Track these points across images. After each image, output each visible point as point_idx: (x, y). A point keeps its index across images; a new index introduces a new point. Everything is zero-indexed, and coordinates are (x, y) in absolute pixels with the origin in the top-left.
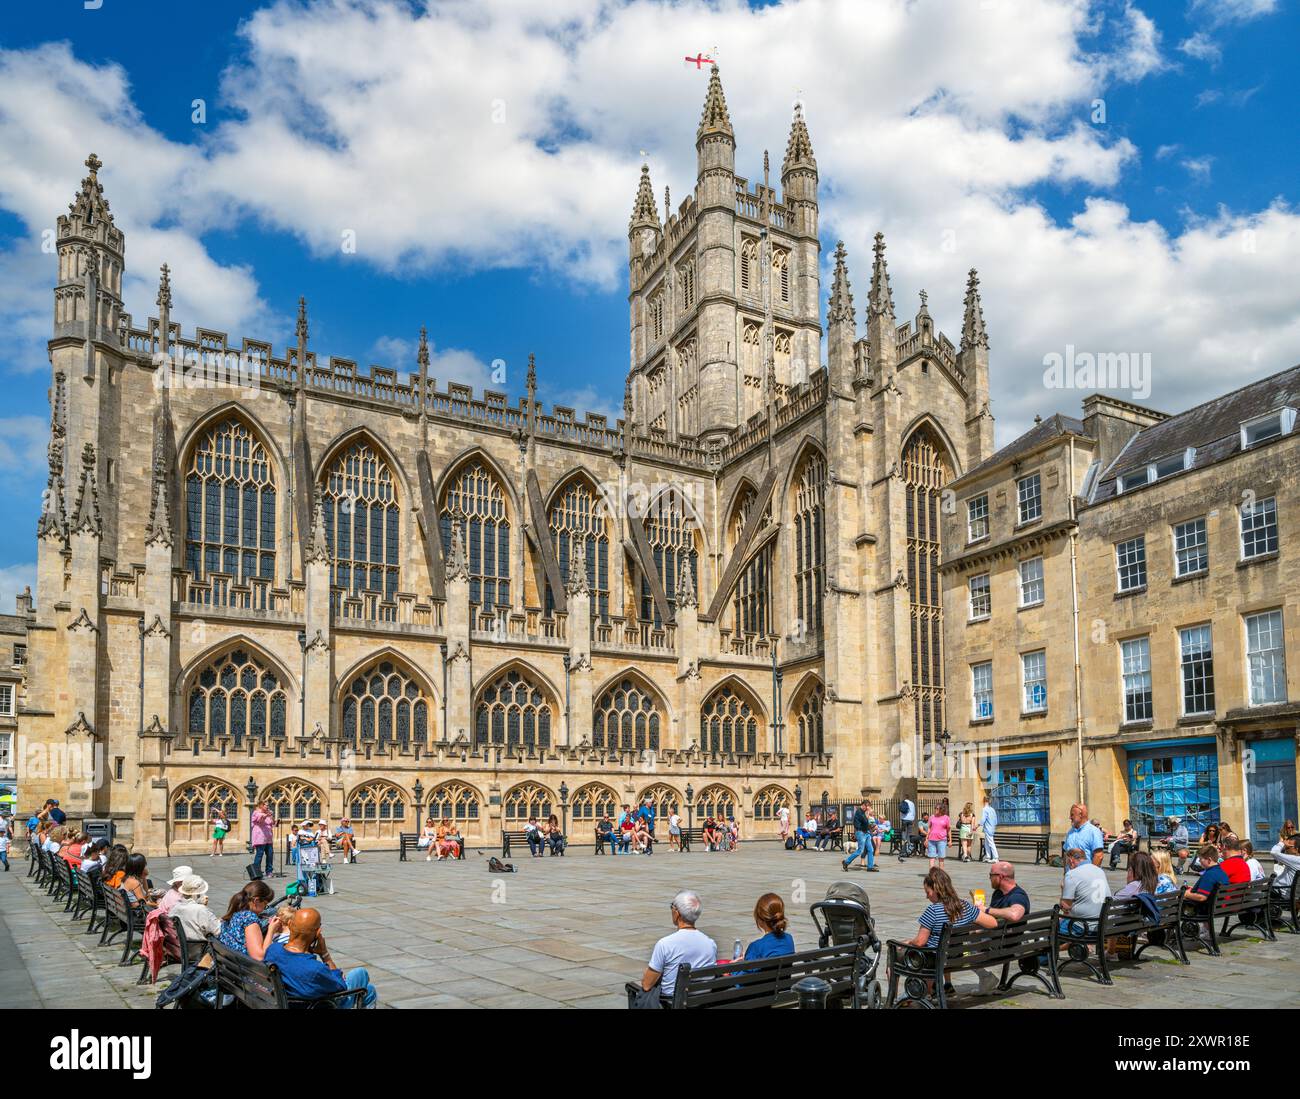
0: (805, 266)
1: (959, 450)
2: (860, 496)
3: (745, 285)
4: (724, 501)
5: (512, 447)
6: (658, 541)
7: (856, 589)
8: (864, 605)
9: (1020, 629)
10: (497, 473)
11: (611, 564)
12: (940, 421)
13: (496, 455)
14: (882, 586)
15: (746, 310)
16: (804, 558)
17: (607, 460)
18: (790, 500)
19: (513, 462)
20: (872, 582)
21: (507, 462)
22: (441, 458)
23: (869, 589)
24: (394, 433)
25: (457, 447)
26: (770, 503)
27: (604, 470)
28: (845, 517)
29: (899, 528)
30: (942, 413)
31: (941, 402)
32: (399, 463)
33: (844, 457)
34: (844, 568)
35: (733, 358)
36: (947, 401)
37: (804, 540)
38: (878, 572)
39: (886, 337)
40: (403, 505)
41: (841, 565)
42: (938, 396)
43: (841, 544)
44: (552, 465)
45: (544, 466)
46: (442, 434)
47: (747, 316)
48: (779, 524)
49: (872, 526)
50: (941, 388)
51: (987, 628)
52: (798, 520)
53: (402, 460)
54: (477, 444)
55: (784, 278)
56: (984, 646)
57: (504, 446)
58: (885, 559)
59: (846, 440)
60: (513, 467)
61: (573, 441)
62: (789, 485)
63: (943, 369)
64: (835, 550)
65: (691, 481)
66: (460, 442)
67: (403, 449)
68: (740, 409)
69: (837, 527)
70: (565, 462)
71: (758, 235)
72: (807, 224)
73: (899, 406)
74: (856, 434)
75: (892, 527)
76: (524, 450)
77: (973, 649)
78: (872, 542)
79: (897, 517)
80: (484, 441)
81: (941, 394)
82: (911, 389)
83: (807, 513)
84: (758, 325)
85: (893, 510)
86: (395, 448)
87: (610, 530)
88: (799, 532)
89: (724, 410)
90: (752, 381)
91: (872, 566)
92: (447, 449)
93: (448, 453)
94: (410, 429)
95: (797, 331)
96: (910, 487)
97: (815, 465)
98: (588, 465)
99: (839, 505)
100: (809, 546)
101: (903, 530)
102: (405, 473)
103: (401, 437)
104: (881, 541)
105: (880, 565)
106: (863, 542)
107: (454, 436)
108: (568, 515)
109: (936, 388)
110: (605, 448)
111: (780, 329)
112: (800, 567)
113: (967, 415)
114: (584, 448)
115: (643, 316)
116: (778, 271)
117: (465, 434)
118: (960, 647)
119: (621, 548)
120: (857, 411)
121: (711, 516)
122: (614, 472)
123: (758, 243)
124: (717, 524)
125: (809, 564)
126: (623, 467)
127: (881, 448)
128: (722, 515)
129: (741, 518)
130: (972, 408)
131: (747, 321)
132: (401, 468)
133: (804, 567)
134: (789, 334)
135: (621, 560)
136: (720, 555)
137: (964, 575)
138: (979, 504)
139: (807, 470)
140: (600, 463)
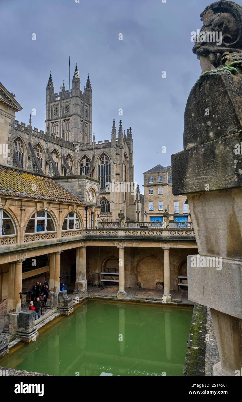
0: (90, 110)
1: (128, 158)
2: (117, 166)
3: (81, 112)
4: (78, 157)
5: (45, 142)
9: (158, 198)
10: (41, 148)
13: (42, 144)
15: (81, 118)
18: (98, 162)
19: (44, 146)
21: (43, 146)
22: (33, 144)
24: (24, 137)
27: (59, 149)
28: (115, 169)
30: (126, 152)
31: (126, 150)
32: (25, 145)
33: (115, 159)
37: (101, 170)
39: (122, 139)
40: (25, 154)
41: (114, 178)
43: (114, 174)
44: (50, 147)
46: (33, 139)
48: (95, 166)
49: (119, 172)
51: (153, 196)
52: (99, 166)
53: (26, 144)
54: (38, 141)
55: (86, 112)
56: (152, 199)
57: (43, 142)
58: (121, 178)
61: (54, 142)
62: (98, 159)
63: (127, 144)
65: (72, 152)
66: (36, 141)
67: (26, 141)
68: (80, 138)
69: (113, 170)
70: (53, 147)
72: (90, 102)
74: (116, 155)
76: (46, 143)
77: (150, 199)
78: (119, 175)
80: (40, 141)
83: (102, 165)
84: (82, 121)
85: (123, 170)
89: (78, 138)
90: (81, 132)
91: (119, 179)
92: (34, 142)
94: (28, 137)
95: (88, 123)
97: (104, 157)
99: (114, 167)
102: (26, 147)
103: (26, 138)
104: (121, 175)
106: (117, 174)
107: (35, 139)
110: (59, 144)
111: (86, 122)
112: (99, 175)
113: (129, 153)
114: (56, 144)
115: (51, 109)
116: (85, 110)
117: (37, 139)
118: (147, 198)
119: (61, 166)
120: (117, 151)
121: (75, 160)
122: (61, 150)
123: (83, 104)
124: (76, 162)
125: (102, 175)
126: (62, 149)
127: (121, 158)
128: (78, 160)
129: (82, 162)
130: (130, 151)
131: (81, 120)
132: (26, 146)
133: (101, 175)
134: (87, 123)
135: (61, 168)
136: (77, 168)
137: (148, 187)
138: (151, 177)
139: (102, 157)
140: (58, 147)
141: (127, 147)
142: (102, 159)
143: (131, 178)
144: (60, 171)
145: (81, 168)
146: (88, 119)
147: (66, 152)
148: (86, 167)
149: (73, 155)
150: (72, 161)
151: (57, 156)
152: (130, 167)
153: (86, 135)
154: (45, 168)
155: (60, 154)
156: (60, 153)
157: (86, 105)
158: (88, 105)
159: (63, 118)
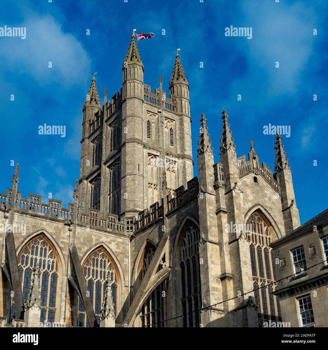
0: (183, 129)
1: (279, 226)
2: (221, 250)
3: (149, 136)
4: (134, 253)
6: (91, 277)
11: (58, 290)
12: (267, 209)
15: (150, 149)
16: (187, 289)
17: (61, 225)
18: (177, 253)
23: (230, 308)
26: (165, 255)
27: (59, 231)
28: (213, 262)
29: (247, 270)
30: (268, 204)
31: (267, 199)
33: (211, 227)
34: (213, 294)
35: (141, 173)
36: (270, 199)
37: (186, 277)
39: (232, 162)
41: (211, 292)
42: (265, 195)
43: (211, 279)
47: (149, 152)
48: (170, 267)
49: (230, 269)
50: (266, 192)
55: (171, 135)
59: (210, 217)
61: (39, 214)
63: (267, 180)
64: (207, 283)
65: (114, 241)
68: (146, 201)
69: (207, 268)
70: (33, 226)
71: (156, 112)
72: (184, 109)
73: (242, 200)
74: (217, 214)
75: (242, 269)
76: (6, 217)
78: (230, 278)
79: (245, 263)
81: (266, 194)
82: (248, 191)
83: (188, 261)
84: (155, 156)
85: (243, 258)
87: (59, 269)
88: (183, 272)
89: (135, 201)
90: (153, 186)
91: (232, 294)
95: (180, 161)
96: (252, 247)
97: (192, 232)
98: (47, 228)
99: (209, 255)
100: (189, 280)
101: (250, 272)
104: (236, 277)
108: (32, 259)
109: (263, 191)
110: (60, 218)
114: (46, 218)
116: (168, 130)
120: (217, 201)
122: (65, 233)
123: (156, 116)
126: (70, 230)
128: (133, 262)
131: (149, 154)
139: (187, 235)
140: (56, 228)
142: (186, 240)
146: (179, 152)
147: (89, 239)
150: (114, 265)
155: (62, 246)
156: (62, 242)
157: (166, 118)
158: (176, 118)
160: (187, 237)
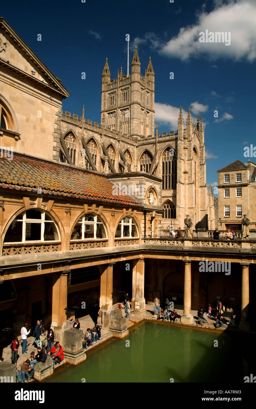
0: (152, 97)
2: (185, 163)
3: (141, 100)
5: (99, 136)
7: (183, 183)
8: (186, 187)
9: (236, 201)
10: (95, 143)
13: (96, 138)
14: (189, 183)
15: (141, 106)
18: (161, 158)
19: (99, 141)
20: (187, 182)
21: (98, 140)
22: (86, 138)
23: (187, 183)
24: (77, 131)
25: (89, 136)
26: (156, 158)
28: (182, 166)
30: (196, 145)
31: (196, 143)
33: (182, 154)
34: (182, 178)
35: (139, 118)
38: (188, 180)
40: (77, 150)
41: (180, 177)
42: (196, 142)
43: (182, 173)
44: (106, 141)
45: (105, 141)
46: (86, 132)
48: (158, 163)
49: (187, 170)
51: (229, 200)
52: (163, 163)
53: (78, 138)
54: (92, 135)
55: (148, 99)
56: (228, 203)
57: (97, 136)
58: (190, 177)
59: (182, 150)
60: (99, 142)
61: (110, 136)
62: (162, 154)
63: (197, 136)
64: (180, 174)
66: (89, 135)
67: (79, 136)
69: (181, 169)
70: (109, 141)
74: (184, 149)
75: (192, 171)
76: (101, 137)
77: (225, 203)
78: (187, 173)
83: (166, 162)
84: (143, 110)
86: (77, 135)
87: (116, 158)
88: (163, 166)
89: (138, 130)
90: (142, 123)
91: (187, 178)
92: (87, 136)
93: (87, 137)
94: (80, 130)
98: (113, 142)
99: (180, 164)
100: (167, 170)
102: (79, 142)
103: (78, 132)
104: (189, 172)
105: (189, 178)
106: (185, 173)
107: (88, 133)
110: (116, 138)
111: (147, 112)
112: (163, 174)
113: (200, 146)
114: (112, 138)
115: (107, 98)
116: (147, 97)
117: (90, 133)
118: (222, 202)
119: (118, 163)
120: (184, 144)
121: (134, 156)
122: (117, 144)
123: (144, 91)
124: (136, 158)
125: (167, 173)
126: (119, 143)
127: (190, 153)
128: (137, 156)
129: (143, 158)
130: (201, 144)
131: (141, 109)
132: (78, 140)
133: (165, 174)
134: (149, 113)
135: (118, 166)
136: (136, 166)
137: (223, 189)
138: (227, 176)
139: (166, 152)
140: (115, 142)
141: (197, 140)
142: (166, 154)
143: (202, 178)
144: (116, 169)
145: (141, 166)
147: (124, 147)
148: (147, 165)
149: (132, 150)
150: (130, 157)
151: (114, 152)
152: (201, 164)
153: (147, 126)
154: (100, 166)
155: (117, 149)
156: (117, 148)
157: (147, 92)
159: (121, 108)
160: (167, 153)
